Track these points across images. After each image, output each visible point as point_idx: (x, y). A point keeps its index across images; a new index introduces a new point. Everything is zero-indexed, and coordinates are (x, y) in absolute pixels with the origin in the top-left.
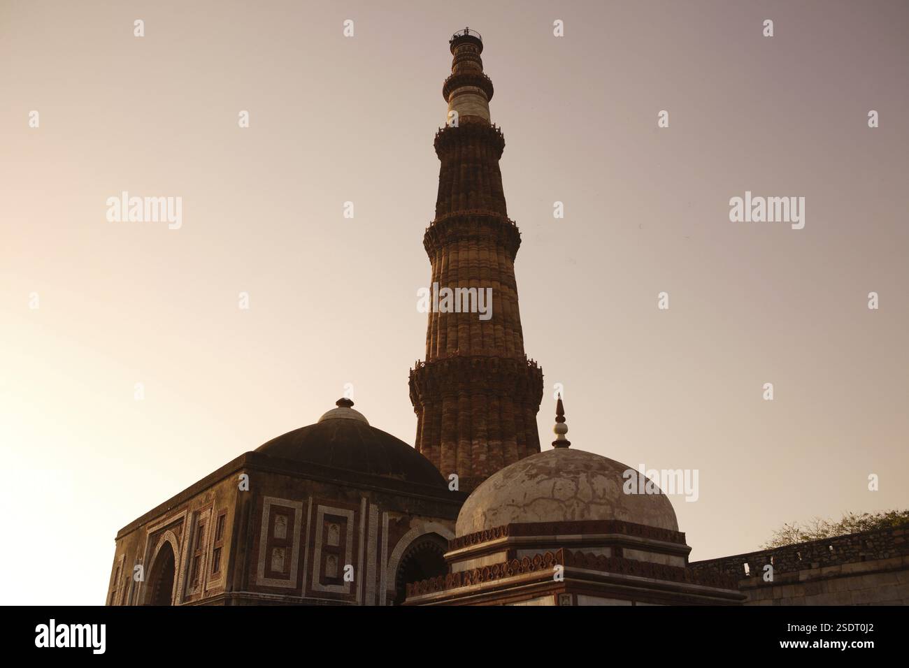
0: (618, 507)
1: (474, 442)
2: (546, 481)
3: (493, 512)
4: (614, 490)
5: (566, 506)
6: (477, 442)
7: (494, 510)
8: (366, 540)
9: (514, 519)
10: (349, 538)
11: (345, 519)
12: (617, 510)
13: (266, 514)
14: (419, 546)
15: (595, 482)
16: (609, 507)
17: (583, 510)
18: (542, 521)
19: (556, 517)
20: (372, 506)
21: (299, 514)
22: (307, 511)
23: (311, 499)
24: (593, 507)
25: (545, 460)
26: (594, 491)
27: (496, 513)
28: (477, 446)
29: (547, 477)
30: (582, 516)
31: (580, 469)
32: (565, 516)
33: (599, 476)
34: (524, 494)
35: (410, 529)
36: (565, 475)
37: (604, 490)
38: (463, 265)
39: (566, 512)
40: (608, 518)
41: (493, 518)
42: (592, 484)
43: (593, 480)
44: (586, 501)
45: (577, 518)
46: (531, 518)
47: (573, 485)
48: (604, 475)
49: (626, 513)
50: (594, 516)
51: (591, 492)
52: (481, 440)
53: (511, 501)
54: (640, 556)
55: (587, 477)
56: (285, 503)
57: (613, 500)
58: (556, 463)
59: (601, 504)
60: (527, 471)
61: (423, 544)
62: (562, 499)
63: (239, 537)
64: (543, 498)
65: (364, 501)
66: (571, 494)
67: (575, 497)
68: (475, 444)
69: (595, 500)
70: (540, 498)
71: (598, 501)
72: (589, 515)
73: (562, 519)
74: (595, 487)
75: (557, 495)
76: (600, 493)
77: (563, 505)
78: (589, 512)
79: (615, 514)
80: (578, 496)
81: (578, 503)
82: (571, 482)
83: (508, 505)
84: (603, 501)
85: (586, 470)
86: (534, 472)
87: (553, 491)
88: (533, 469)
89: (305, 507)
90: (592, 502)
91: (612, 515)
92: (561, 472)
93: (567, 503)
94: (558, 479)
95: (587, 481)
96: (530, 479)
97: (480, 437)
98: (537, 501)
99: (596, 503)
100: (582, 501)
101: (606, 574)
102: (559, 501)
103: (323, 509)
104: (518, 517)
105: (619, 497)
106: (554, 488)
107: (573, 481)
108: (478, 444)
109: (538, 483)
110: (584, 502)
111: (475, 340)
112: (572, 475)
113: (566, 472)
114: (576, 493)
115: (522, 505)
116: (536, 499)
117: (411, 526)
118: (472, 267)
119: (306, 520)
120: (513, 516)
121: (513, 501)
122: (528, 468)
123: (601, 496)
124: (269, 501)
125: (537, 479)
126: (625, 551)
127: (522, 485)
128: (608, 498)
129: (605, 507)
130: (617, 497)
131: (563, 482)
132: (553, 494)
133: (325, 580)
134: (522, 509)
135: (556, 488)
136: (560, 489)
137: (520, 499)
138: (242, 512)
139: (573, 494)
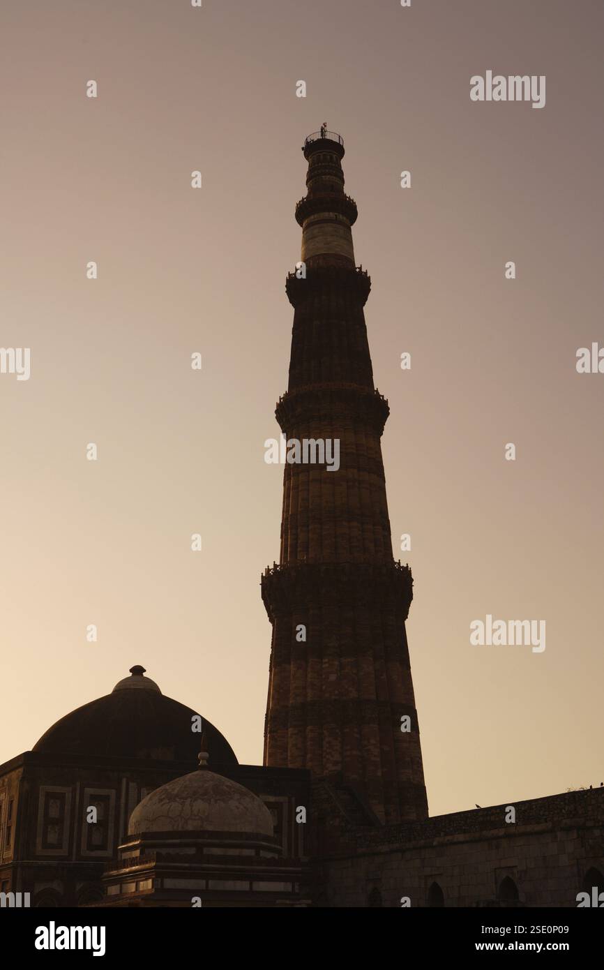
1: (324, 661)
2: (166, 805)
4: (206, 810)
5: (175, 821)
7: (140, 821)
8: (126, 813)
10: (112, 812)
11: (107, 797)
12: (205, 823)
13: (42, 799)
16: (200, 821)
17: (184, 824)
18: (160, 831)
19: (168, 828)
20: (131, 784)
21: (68, 796)
22: (75, 793)
23: (78, 784)
24: (190, 822)
26: (192, 811)
28: (327, 665)
29: (168, 801)
30: (183, 827)
31: (189, 796)
32: (173, 828)
33: (198, 801)
34: (154, 813)
36: (178, 800)
37: (200, 810)
39: (174, 825)
40: (199, 829)
44: (187, 818)
45: (180, 829)
46: (155, 829)
47: (180, 808)
48: (203, 800)
49: (211, 825)
50: (190, 828)
51: (190, 812)
52: (331, 657)
53: (146, 817)
54: (217, 851)
55: (190, 802)
56: (58, 789)
57: (203, 816)
58: (178, 790)
59: (195, 820)
62: (173, 817)
64: (163, 816)
65: (124, 781)
66: (178, 813)
67: (180, 815)
69: (192, 817)
70: (161, 816)
71: (194, 817)
72: (187, 827)
73: (171, 830)
74: (194, 808)
75: (170, 814)
76: (196, 812)
77: (173, 821)
78: (187, 825)
79: (204, 826)
80: (182, 814)
81: (181, 819)
83: (145, 820)
84: (197, 817)
85: (192, 796)
87: (169, 812)
89: (74, 789)
90: (190, 819)
91: (202, 826)
93: (175, 819)
94: (173, 803)
95: (190, 805)
96: (159, 802)
97: (330, 655)
98: (160, 818)
99: (192, 819)
101: (187, 865)
102: (171, 818)
103: (89, 791)
105: (209, 814)
106: (170, 809)
107: (181, 805)
108: (328, 662)
109: (162, 805)
110: (185, 819)
111: (328, 542)
112: (182, 801)
113: (180, 798)
115: (151, 820)
116: (159, 816)
119: (75, 802)
121: (148, 817)
122: (162, 793)
123: (197, 814)
124: (44, 789)
125: (162, 803)
126: (206, 849)
127: (154, 806)
128: (201, 815)
129: (198, 821)
130: (206, 814)
131: (175, 806)
132: (168, 814)
133: (91, 847)
134: (151, 823)
136: (173, 810)
137: (151, 816)
138: (23, 798)
139: (180, 813)
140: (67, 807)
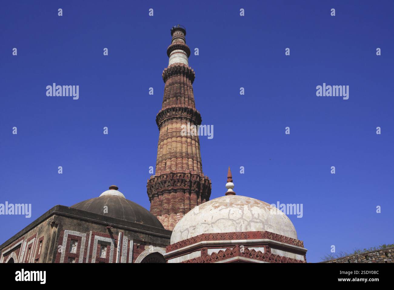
0: (266, 225)
1: (178, 214)
2: (225, 209)
3: (193, 228)
4: (264, 215)
5: (237, 223)
6: (179, 214)
7: (194, 227)
8: (121, 256)
9: (205, 231)
10: (111, 254)
11: (110, 243)
12: (266, 226)
13: (65, 239)
14: (149, 259)
15: (253, 210)
16: (261, 224)
17: (247, 226)
18: (222, 232)
19: (231, 229)
20: (124, 237)
21: (84, 239)
22: (88, 238)
23: (91, 232)
24: (252, 224)
25: (224, 199)
26: (253, 215)
27: (195, 229)
28: (179, 216)
29: (225, 207)
30: (246, 229)
31: (244, 203)
32: (236, 229)
33: (255, 207)
34: (211, 217)
35: (145, 250)
36: (235, 206)
37: (259, 214)
38: (174, 130)
39: (236, 227)
40: (261, 230)
41: (193, 231)
42: (251, 211)
43: (252, 209)
44: (248, 221)
45: (243, 231)
46: (216, 230)
47: (240, 211)
48: (258, 206)
49: (271, 228)
50: (253, 229)
51: (251, 215)
52: (181, 213)
53: (204, 221)
54: (280, 253)
55: (248, 207)
56: (77, 233)
57: (263, 220)
58: (230, 200)
59: (257, 222)
60: (213, 205)
61: (152, 258)
62: (234, 219)
63: (49, 252)
64: (223, 219)
65: (120, 234)
66: (239, 216)
67: (242, 218)
68: (178, 215)
69: (253, 220)
70: (221, 219)
71: (255, 220)
72: (250, 228)
73: (234, 231)
74: (253, 212)
75: (231, 217)
76: (256, 216)
77: (235, 223)
78: (250, 226)
79: (265, 228)
80: (244, 217)
81: (243, 221)
82: (239, 210)
83: (202, 223)
84: (258, 221)
85: (247, 204)
86: (217, 205)
87: (229, 215)
88: (216, 203)
89: (88, 235)
90: (251, 221)
91: (264, 228)
92: (233, 205)
93: (237, 221)
94: (232, 208)
95: (249, 209)
96: (215, 209)
97: (181, 212)
98: (219, 221)
99: (254, 222)
100: (246, 220)
102: (232, 220)
103: (97, 238)
104: (208, 230)
105: (267, 219)
106: (229, 213)
107: (240, 209)
108: (180, 215)
109: (220, 210)
110: (247, 221)
111: (179, 165)
112: (240, 206)
113: (236, 205)
114: (242, 216)
115: (211, 223)
116: (219, 219)
117: (145, 249)
118: (178, 131)
119: (88, 243)
120: (205, 230)
121: (205, 221)
122: (213, 203)
123: (257, 218)
124: (67, 232)
125: (219, 209)
126: (272, 249)
127: (210, 212)
128: (261, 219)
129: (259, 224)
131: (234, 210)
132: (229, 216)
134: (210, 225)
135: (230, 213)
136: (233, 214)
137: (209, 220)
138: (51, 238)
139: (241, 216)
140: (82, 247)
